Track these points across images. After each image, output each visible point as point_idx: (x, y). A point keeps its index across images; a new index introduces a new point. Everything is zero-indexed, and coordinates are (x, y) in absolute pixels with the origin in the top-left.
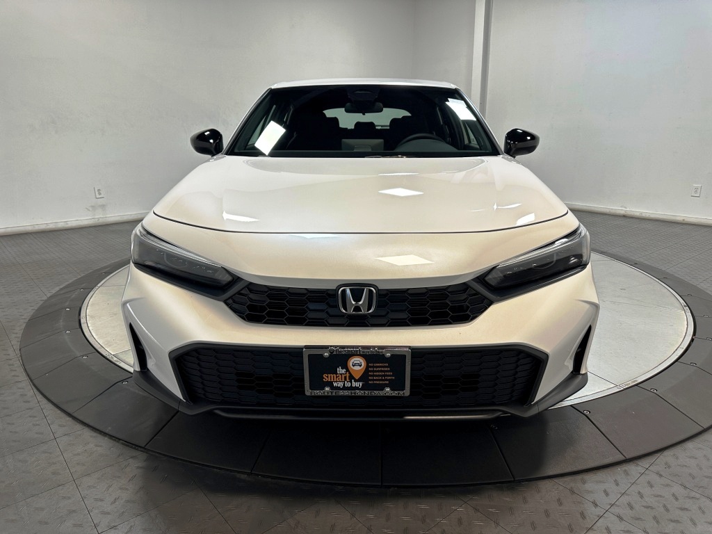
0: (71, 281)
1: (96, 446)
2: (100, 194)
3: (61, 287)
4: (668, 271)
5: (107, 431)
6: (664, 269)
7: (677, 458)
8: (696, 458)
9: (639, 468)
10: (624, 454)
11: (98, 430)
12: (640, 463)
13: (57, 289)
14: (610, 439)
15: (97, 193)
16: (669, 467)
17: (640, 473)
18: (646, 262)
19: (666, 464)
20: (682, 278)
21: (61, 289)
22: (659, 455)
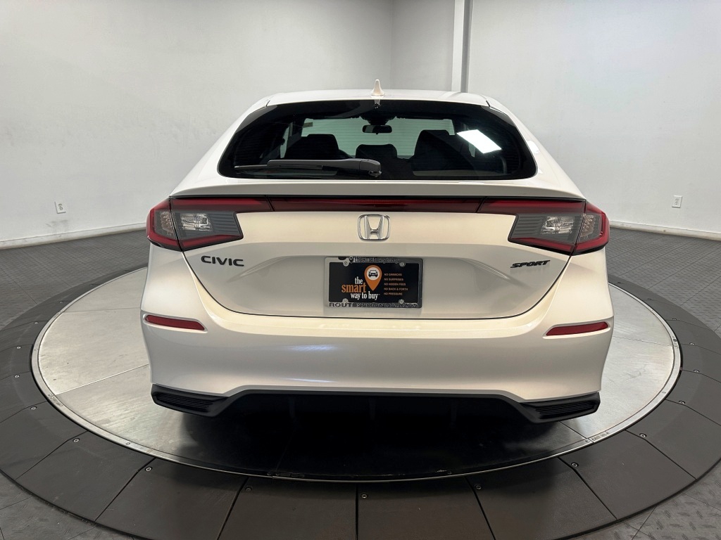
0: (25, 311)
1: (41, 520)
2: (61, 209)
3: (15, 318)
4: (651, 289)
5: (53, 502)
6: (647, 288)
7: (669, 516)
8: (689, 516)
9: (631, 530)
10: (615, 515)
11: (44, 500)
12: (631, 524)
13: (10, 320)
14: (600, 497)
15: (58, 207)
16: (661, 527)
17: (631, 536)
18: (630, 280)
19: (658, 523)
20: (665, 297)
21: (14, 321)
22: (650, 511)
